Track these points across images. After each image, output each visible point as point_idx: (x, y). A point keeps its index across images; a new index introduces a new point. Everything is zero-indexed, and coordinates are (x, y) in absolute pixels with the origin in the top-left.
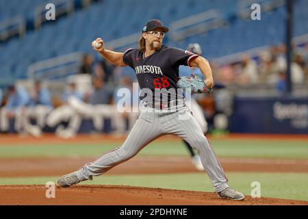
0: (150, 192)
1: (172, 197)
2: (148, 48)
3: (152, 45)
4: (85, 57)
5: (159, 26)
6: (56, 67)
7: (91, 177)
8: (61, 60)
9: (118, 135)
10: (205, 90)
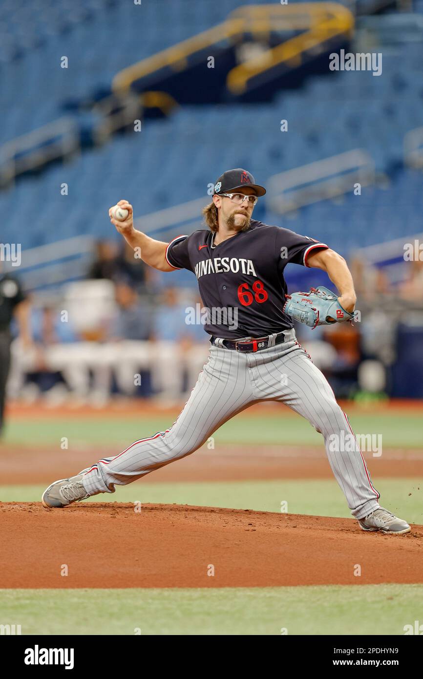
0: (231, 519)
1: (274, 529)
2: (223, 225)
3: (231, 220)
4: (100, 245)
5: (248, 184)
6: (43, 265)
7: (111, 488)
8: (54, 250)
9: (165, 401)
10: (340, 316)
